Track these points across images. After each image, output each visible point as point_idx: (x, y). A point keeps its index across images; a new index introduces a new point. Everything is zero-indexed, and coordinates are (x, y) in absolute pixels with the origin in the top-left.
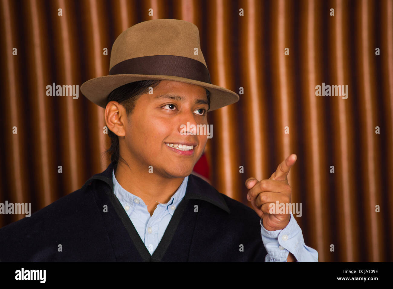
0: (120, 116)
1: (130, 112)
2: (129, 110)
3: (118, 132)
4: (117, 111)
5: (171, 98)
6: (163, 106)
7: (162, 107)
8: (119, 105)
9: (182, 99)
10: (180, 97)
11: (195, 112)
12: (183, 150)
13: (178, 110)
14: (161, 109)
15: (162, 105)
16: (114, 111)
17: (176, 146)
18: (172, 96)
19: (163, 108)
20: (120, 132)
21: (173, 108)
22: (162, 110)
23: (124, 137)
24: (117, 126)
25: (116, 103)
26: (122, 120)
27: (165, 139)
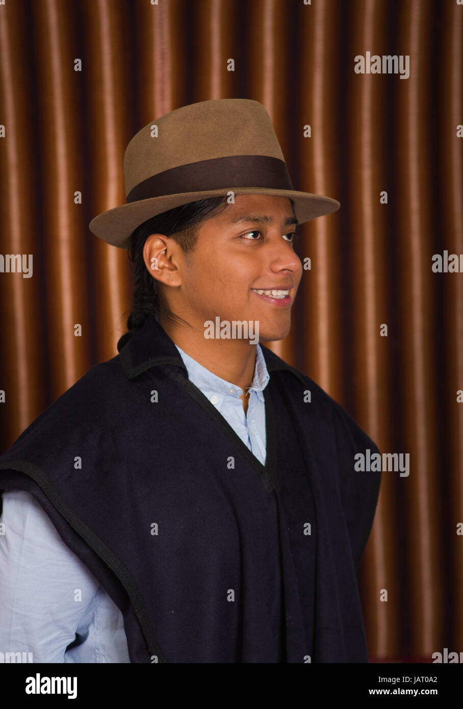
0: (169, 255)
1: (190, 248)
2: (187, 247)
3: (169, 280)
4: (165, 249)
5: (255, 220)
6: (244, 234)
7: (241, 236)
8: (169, 240)
9: (269, 221)
10: (266, 218)
11: (283, 237)
12: (278, 298)
13: (263, 238)
14: (240, 239)
15: (242, 233)
16: (160, 248)
17: (268, 293)
18: (256, 218)
19: (244, 238)
20: (172, 280)
21: (258, 236)
22: (243, 241)
23: (179, 287)
24: (166, 271)
25: (163, 238)
26: (175, 262)
27: (251, 284)
